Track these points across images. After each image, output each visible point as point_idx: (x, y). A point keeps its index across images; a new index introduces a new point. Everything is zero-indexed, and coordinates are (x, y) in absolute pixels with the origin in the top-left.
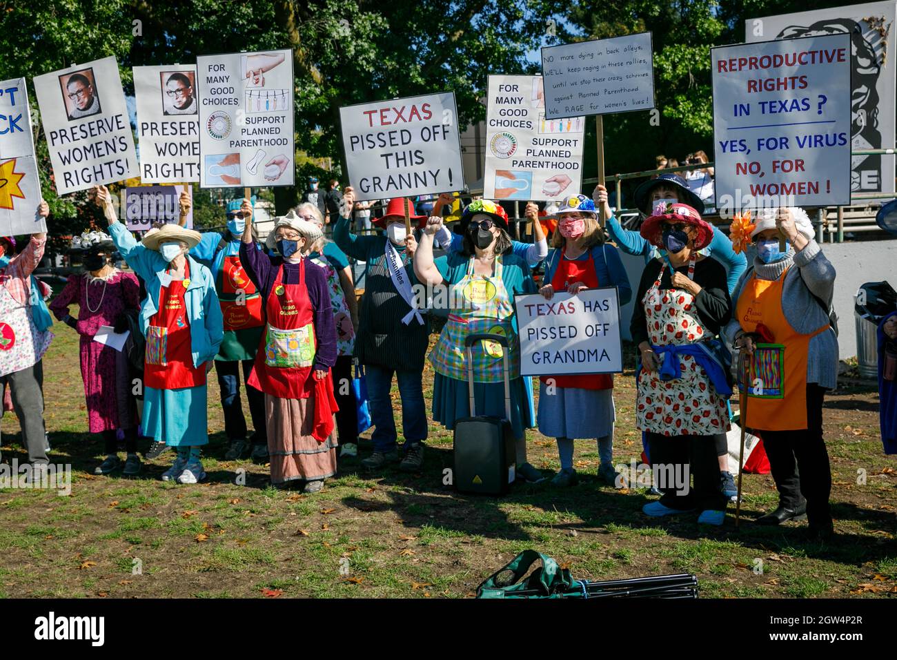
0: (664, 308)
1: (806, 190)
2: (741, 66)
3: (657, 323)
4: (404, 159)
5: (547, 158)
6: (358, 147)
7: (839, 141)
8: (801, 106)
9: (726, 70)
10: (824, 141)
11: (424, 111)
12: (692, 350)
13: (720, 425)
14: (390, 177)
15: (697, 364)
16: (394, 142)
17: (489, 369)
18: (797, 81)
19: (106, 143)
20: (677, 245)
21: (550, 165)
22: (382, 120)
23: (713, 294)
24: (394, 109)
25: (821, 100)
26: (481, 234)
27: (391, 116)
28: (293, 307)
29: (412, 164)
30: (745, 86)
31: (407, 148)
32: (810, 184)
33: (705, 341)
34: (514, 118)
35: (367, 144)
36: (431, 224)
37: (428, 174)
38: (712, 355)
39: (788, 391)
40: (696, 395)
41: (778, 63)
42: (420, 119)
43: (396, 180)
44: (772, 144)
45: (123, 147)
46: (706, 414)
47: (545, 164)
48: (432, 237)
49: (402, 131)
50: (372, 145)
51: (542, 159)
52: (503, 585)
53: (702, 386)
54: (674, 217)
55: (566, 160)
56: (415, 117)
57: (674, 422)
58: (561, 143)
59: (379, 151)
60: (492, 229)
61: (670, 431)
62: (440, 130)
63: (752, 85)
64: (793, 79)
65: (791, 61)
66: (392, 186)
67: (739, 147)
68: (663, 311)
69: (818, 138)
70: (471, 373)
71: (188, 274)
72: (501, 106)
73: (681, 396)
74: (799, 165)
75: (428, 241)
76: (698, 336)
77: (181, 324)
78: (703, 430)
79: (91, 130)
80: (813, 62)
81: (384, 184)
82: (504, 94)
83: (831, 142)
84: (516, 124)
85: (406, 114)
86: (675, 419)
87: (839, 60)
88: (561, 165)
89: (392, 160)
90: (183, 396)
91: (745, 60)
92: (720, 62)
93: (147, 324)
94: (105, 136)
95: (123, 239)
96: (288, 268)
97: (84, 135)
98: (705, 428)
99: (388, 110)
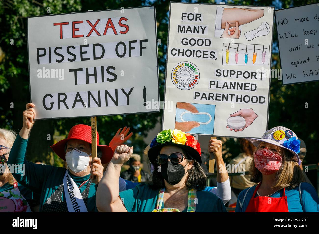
4: (95, 75)
5: (232, 91)
6: (44, 60)
11: (121, 25)
14: (78, 94)
16: (85, 56)
21: (234, 98)
22: (74, 33)
24: (88, 21)
26: (171, 169)
27: (84, 29)
29: (103, 81)
31: (98, 64)
34: (196, 48)
35: (55, 57)
36: (119, 152)
37: (120, 93)
42: (116, 33)
43: (85, 97)
47: (230, 97)
48: (119, 167)
49: (94, 45)
50: (60, 58)
51: (226, 91)
55: (251, 94)
56: (110, 31)
58: (246, 75)
59: (67, 65)
60: (184, 162)
62: (136, 45)
66: (79, 104)
72: (183, 35)
81: (70, 101)
82: (187, 23)
84: (199, 53)
85: (101, 27)
88: (247, 99)
89: (81, 75)
99: (82, 22)
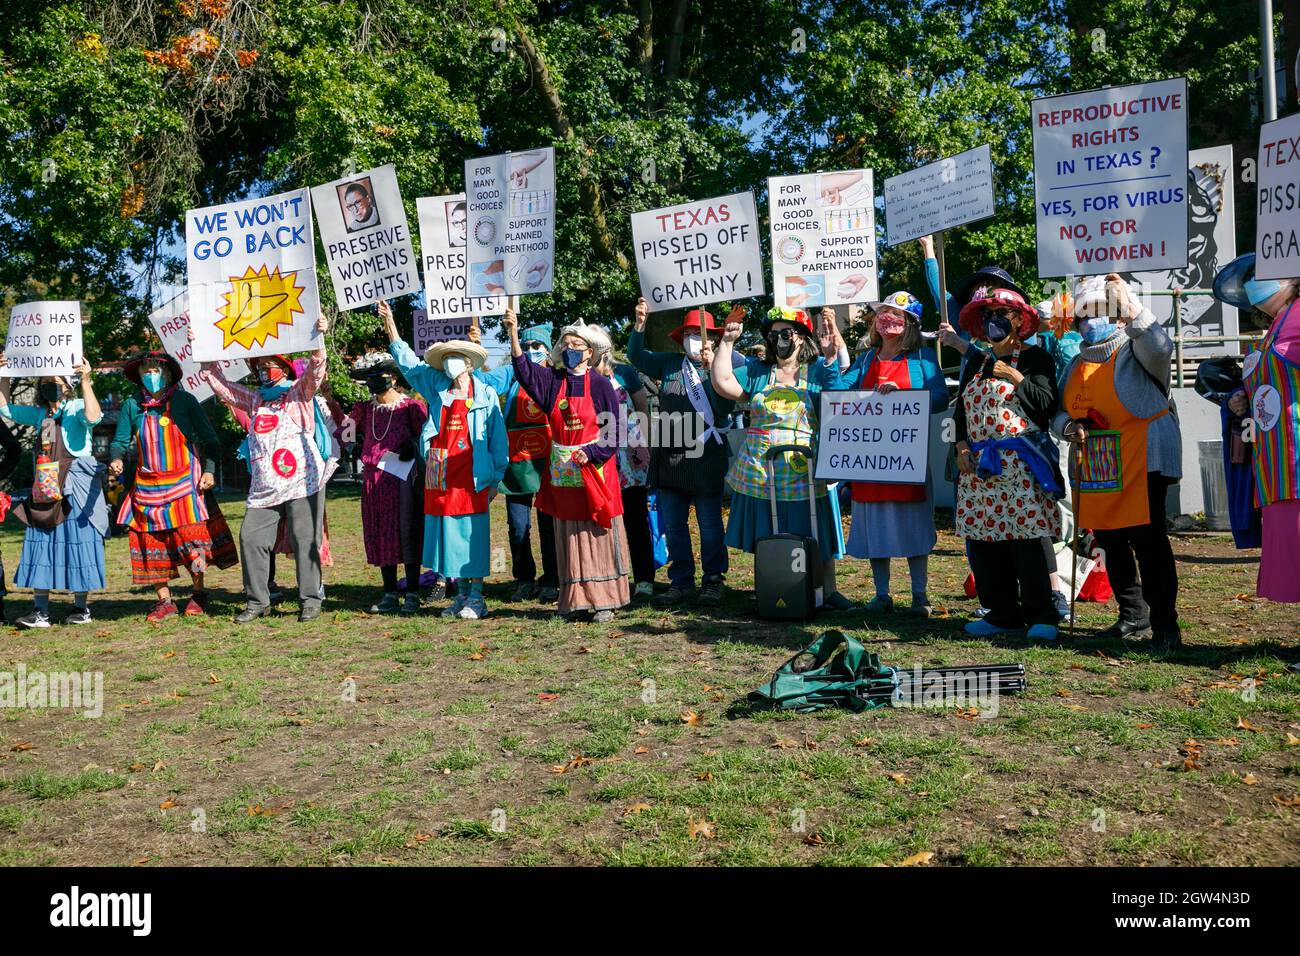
0: (984, 399)
1: (1138, 254)
2: (1064, 118)
3: (976, 417)
4: (700, 264)
5: (839, 259)
6: (650, 254)
7: (1174, 197)
8: (1132, 160)
9: (1048, 124)
10: (1158, 198)
11: (721, 212)
12: (1014, 444)
13: (1047, 527)
14: (685, 285)
15: (1021, 459)
16: (689, 247)
17: (792, 486)
18: (1127, 132)
19: (387, 256)
20: (999, 333)
21: (842, 265)
22: (676, 225)
23: (1038, 384)
24: (689, 212)
25: (1154, 152)
26: (781, 343)
27: (686, 220)
28: (578, 421)
29: (708, 270)
30: (1069, 142)
31: (702, 253)
32: (1143, 246)
33: (1030, 435)
34: (798, 220)
35: (660, 251)
37: (725, 279)
38: (1037, 449)
39: (1128, 480)
40: (1019, 493)
41: (1105, 114)
42: (717, 221)
43: (691, 288)
44: (1100, 203)
45: (404, 260)
46: (1032, 514)
47: (837, 265)
48: (731, 344)
49: (697, 235)
50: (665, 251)
51: (833, 260)
52: (803, 670)
53: (1026, 484)
54: (995, 301)
55: (858, 259)
56: (711, 219)
57: (996, 526)
58: (852, 241)
59: (672, 257)
60: (795, 336)
61: (992, 535)
62: (738, 231)
63: (1077, 140)
64: (1122, 130)
65: (1119, 111)
66: (686, 294)
67: (1063, 209)
68: (982, 402)
69: (1152, 195)
70: (773, 489)
71: (472, 393)
72: (784, 209)
73: (1004, 497)
74: (1130, 225)
75: (727, 349)
76: (1021, 429)
77: (462, 446)
78: (1029, 532)
79: (371, 242)
80: (1145, 111)
81: (677, 292)
82: (786, 196)
83: (1166, 198)
84: (802, 225)
85: (702, 217)
86: (998, 522)
87: (1174, 107)
88: (855, 265)
89: (687, 266)
90: (463, 523)
91: (1069, 112)
92: (1041, 115)
93: (427, 446)
94: (384, 249)
95: (404, 357)
96: (571, 380)
97: (364, 248)
98: (1031, 530)
99: (683, 213)
